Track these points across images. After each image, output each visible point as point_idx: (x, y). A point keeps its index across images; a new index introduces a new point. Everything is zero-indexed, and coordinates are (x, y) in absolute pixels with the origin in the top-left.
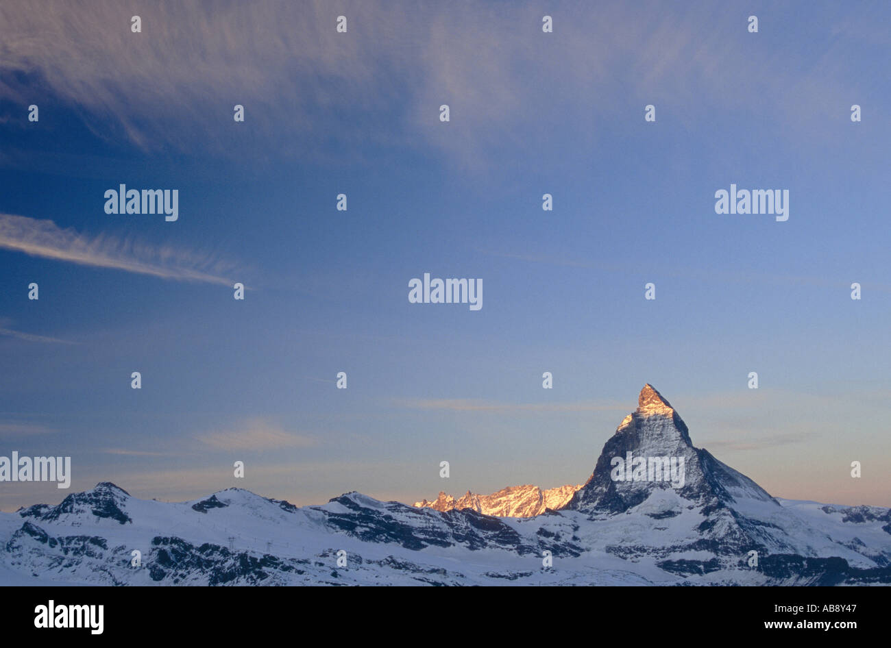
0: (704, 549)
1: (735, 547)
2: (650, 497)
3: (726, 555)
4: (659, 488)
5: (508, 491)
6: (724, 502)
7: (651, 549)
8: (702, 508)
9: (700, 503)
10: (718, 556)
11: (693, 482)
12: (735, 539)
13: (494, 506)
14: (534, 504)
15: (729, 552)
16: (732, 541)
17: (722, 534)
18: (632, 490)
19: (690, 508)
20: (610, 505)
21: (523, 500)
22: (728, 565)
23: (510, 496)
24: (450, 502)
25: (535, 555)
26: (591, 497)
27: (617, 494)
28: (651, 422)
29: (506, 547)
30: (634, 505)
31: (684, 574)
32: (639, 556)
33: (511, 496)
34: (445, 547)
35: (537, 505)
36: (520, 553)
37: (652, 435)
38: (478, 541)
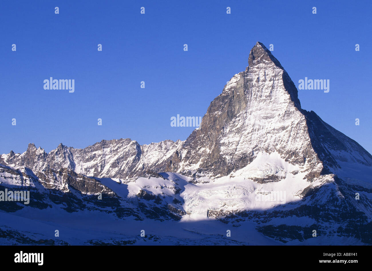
0: (306, 216)
1: (336, 214)
2: (254, 161)
3: (326, 221)
4: (264, 151)
5: (104, 144)
6: (329, 167)
7: (253, 213)
8: (307, 173)
9: (305, 169)
10: (318, 222)
11: (299, 147)
12: (336, 206)
13: (88, 160)
14: (131, 159)
15: (330, 219)
16: (333, 208)
17: (324, 201)
18: (236, 153)
19: (295, 173)
20: (213, 167)
21: (119, 154)
22: (327, 232)
23: (105, 150)
24: (41, 154)
25: (136, 218)
26: (193, 157)
27: (221, 157)
28: (260, 83)
29: (105, 209)
30: (237, 168)
31: (284, 239)
32: (241, 220)
33: (107, 150)
34: (41, 209)
35: (134, 160)
36: (119, 216)
37: (261, 96)
38: (76, 203)
